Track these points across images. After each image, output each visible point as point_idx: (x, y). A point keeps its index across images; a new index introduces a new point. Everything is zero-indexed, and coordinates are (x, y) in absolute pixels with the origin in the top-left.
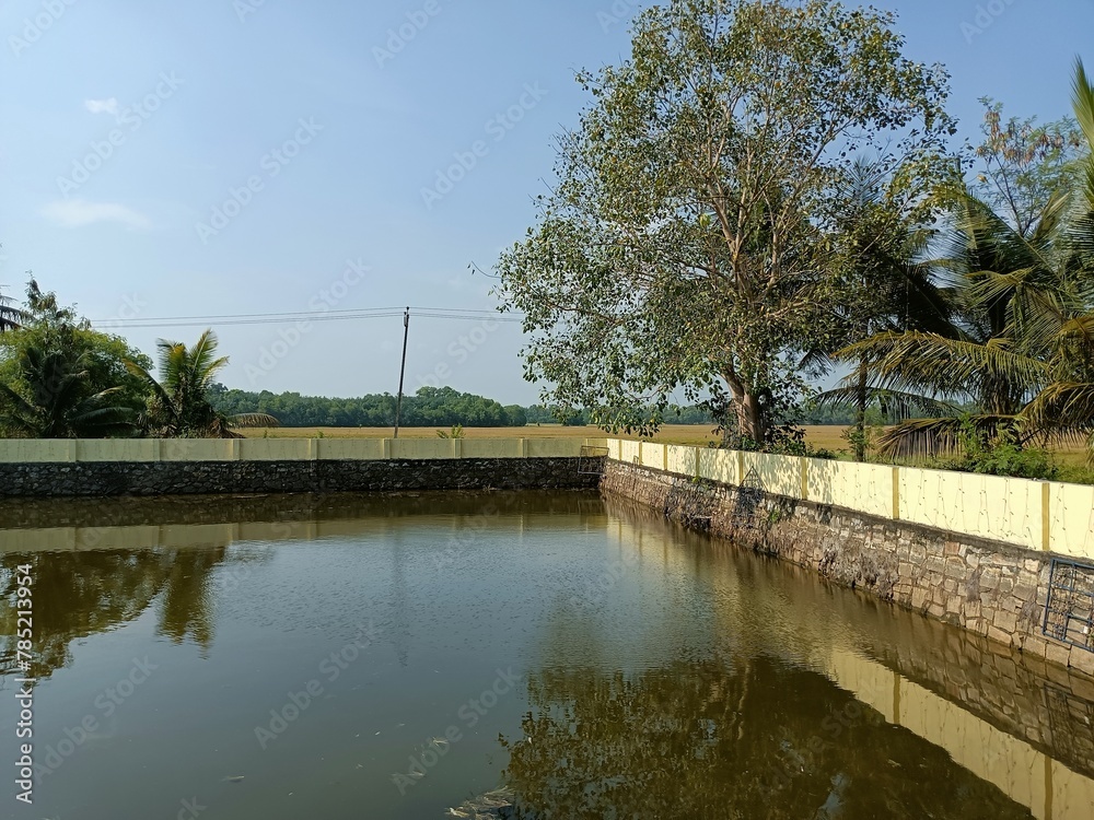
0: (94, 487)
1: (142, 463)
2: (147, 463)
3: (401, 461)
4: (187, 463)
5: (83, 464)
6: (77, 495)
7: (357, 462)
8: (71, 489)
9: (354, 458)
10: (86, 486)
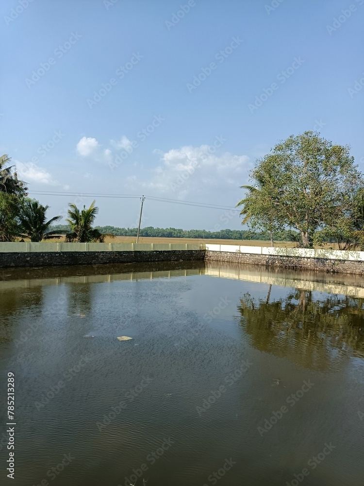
0: (67, 262)
1: (82, 252)
2: (84, 252)
3: (157, 251)
4: (97, 252)
5: (63, 253)
6: (62, 265)
7: (145, 252)
8: (60, 262)
9: (144, 250)
10: (65, 261)
